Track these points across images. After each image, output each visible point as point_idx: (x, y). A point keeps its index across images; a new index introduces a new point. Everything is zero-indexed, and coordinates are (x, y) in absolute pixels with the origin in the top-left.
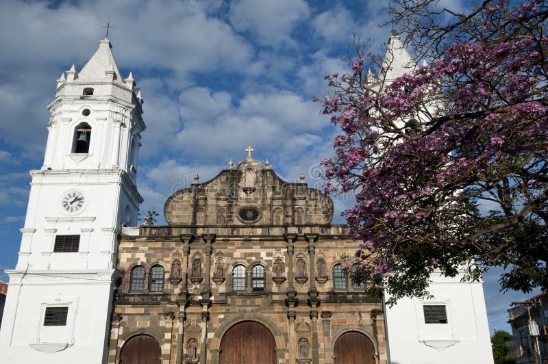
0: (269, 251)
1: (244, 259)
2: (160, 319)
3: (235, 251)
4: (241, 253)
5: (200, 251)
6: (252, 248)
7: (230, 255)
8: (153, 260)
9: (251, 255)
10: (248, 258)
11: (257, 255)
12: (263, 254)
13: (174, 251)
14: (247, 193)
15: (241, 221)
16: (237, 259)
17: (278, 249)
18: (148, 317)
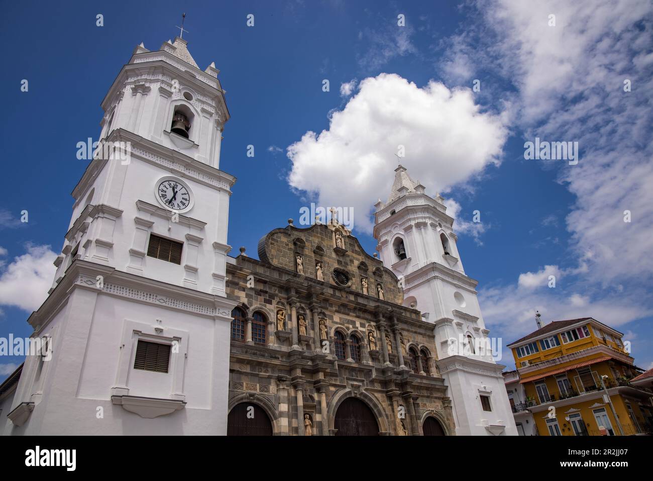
0: (363, 321)
1: (343, 325)
2: (270, 384)
3: (335, 315)
4: (340, 319)
5: (303, 305)
6: (348, 315)
7: (331, 318)
8: (255, 305)
9: (349, 322)
10: (346, 325)
11: (353, 323)
12: (358, 324)
13: (277, 299)
14: (337, 255)
15: (336, 283)
16: (337, 323)
17: (369, 321)
18: (257, 379)
